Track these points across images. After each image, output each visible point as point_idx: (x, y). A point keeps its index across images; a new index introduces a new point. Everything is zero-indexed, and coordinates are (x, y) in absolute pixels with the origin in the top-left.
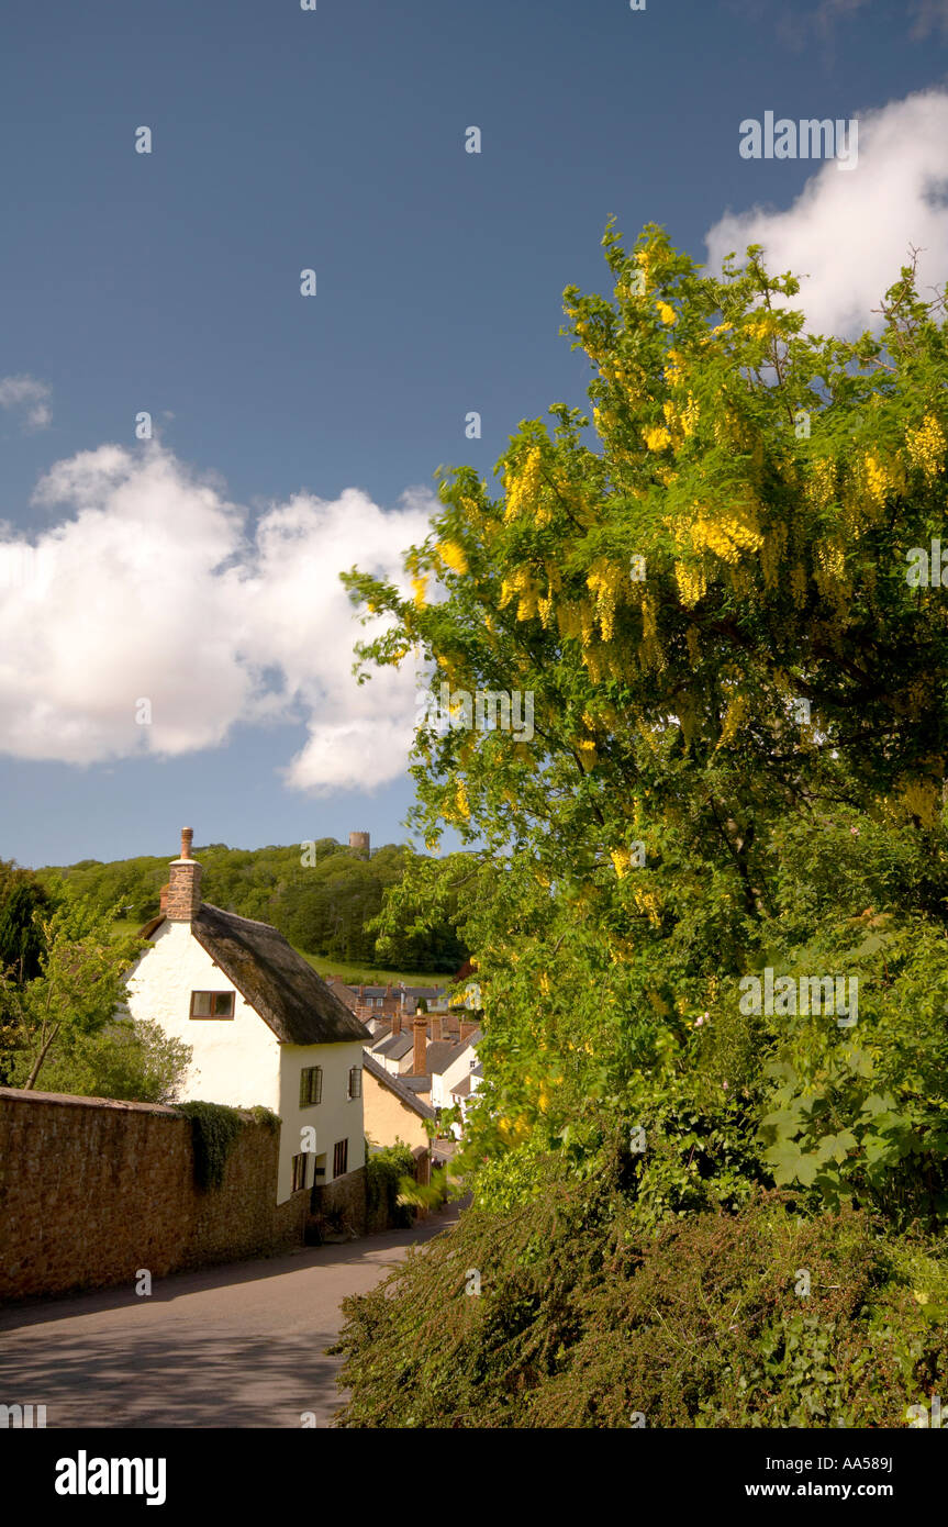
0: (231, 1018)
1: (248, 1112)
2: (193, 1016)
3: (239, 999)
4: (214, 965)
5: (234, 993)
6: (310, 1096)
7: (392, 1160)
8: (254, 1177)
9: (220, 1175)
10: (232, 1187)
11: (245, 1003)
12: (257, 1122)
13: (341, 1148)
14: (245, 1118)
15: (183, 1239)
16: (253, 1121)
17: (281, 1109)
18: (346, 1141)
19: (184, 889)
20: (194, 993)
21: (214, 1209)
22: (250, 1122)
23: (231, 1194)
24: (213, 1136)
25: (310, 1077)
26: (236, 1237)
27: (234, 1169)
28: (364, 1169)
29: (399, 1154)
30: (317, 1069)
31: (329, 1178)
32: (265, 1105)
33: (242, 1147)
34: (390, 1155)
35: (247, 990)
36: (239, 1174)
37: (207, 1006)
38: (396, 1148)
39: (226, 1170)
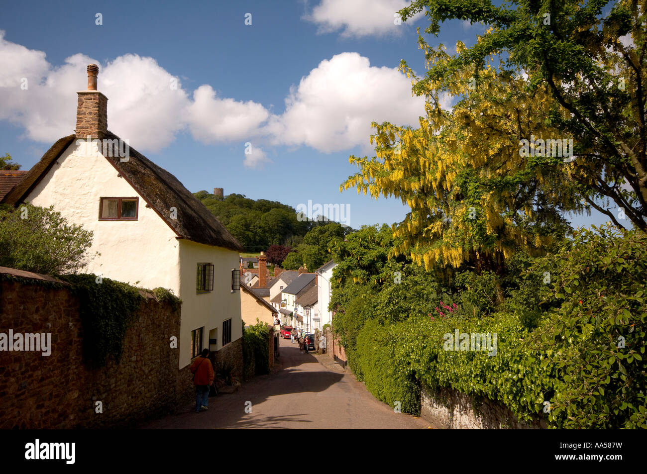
0: (135, 218)
1: (151, 292)
2: (101, 218)
3: (142, 203)
4: (119, 176)
5: (137, 198)
6: (204, 285)
7: (257, 333)
8: (157, 348)
9: (118, 348)
10: (134, 358)
11: (147, 206)
12: (158, 300)
13: (227, 326)
14: (145, 296)
15: (72, 417)
16: (154, 300)
17: (181, 291)
18: (230, 320)
19: (90, 113)
20: (102, 199)
21: (113, 381)
22: (150, 299)
23: (133, 365)
24: (106, 308)
25: (205, 270)
26: (140, 402)
27: (135, 341)
28: (242, 339)
29: (260, 329)
30: (209, 264)
31: (219, 346)
32: (166, 287)
33: (143, 321)
34: (255, 330)
35: (148, 195)
36: (141, 346)
37: (114, 211)
38: (257, 326)
39: (126, 342)
